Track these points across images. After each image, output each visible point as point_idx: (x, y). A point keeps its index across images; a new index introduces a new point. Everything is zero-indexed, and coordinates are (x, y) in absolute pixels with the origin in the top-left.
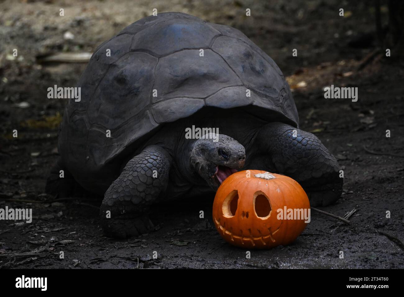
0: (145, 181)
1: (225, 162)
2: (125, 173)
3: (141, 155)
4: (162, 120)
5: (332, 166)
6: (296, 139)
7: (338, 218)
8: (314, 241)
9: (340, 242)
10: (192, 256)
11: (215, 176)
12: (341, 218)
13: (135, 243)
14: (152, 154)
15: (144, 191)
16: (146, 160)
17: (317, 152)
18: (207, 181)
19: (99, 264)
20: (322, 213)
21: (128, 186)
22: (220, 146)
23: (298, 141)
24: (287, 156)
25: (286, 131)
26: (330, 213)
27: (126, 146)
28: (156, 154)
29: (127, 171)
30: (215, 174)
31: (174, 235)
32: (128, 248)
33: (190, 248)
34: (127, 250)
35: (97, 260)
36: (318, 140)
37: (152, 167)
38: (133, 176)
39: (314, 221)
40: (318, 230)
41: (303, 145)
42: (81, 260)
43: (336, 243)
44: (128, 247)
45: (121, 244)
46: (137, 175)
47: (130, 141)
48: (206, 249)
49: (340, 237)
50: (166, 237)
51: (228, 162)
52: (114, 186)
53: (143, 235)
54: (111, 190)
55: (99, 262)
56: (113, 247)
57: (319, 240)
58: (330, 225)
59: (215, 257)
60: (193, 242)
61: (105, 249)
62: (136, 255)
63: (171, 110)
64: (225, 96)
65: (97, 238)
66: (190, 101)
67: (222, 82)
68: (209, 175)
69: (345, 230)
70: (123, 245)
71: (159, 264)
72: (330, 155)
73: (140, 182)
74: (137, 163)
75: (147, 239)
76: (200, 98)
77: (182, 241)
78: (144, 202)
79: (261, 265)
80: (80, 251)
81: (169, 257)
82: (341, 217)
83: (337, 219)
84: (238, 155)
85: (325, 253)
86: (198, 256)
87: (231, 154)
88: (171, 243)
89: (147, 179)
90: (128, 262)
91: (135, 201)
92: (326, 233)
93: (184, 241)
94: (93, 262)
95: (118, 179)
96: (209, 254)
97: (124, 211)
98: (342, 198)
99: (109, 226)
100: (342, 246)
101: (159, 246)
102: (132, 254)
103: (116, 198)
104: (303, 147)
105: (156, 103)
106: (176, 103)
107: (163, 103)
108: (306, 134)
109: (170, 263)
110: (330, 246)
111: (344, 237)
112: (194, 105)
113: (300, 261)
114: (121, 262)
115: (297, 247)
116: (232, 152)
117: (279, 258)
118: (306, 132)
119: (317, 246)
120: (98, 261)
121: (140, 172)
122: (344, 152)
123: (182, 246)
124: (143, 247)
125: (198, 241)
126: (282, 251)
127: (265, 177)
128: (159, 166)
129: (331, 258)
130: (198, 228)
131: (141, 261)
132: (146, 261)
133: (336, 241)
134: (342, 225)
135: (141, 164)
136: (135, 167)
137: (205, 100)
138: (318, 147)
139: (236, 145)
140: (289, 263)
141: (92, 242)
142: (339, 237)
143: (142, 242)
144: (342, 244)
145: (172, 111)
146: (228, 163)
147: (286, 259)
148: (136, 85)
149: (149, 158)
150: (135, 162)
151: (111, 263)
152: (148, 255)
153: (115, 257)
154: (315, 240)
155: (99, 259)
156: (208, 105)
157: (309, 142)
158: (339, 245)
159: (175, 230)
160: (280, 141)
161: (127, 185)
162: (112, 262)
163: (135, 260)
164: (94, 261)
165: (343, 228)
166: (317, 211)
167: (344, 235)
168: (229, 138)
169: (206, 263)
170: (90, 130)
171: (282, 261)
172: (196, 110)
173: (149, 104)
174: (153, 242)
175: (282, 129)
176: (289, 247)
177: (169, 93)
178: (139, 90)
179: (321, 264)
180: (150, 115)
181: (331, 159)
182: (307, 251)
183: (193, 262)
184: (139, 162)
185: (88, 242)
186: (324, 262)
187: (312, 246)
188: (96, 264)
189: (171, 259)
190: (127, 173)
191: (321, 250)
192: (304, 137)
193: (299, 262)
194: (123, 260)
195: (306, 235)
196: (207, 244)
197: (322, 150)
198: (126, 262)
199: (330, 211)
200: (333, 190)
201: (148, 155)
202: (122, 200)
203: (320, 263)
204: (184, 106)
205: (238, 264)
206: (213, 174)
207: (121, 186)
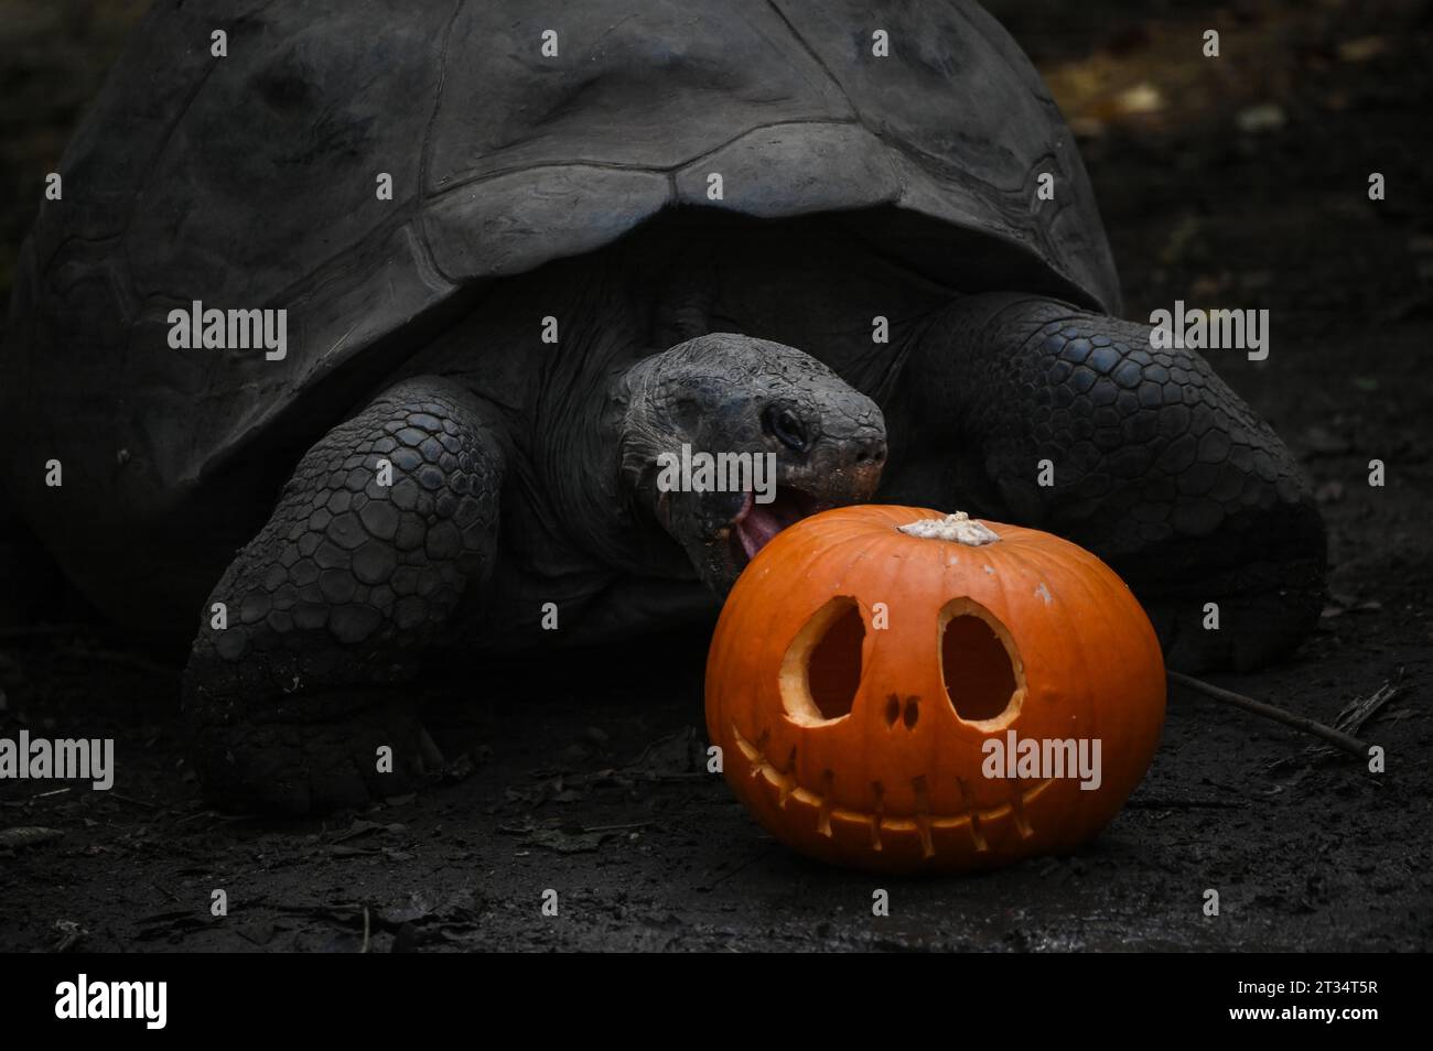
0: (389, 532)
1: (792, 469)
2: (291, 501)
3: (363, 419)
4: (470, 267)
5: (1268, 477)
6: (1089, 362)
7: (1307, 728)
8: (1196, 836)
9: (1321, 840)
10: (622, 898)
11: (733, 530)
12: (1325, 728)
13: (352, 839)
14: (417, 408)
15: (388, 582)
16: (389, 434)
17: (1192, 414)
18: (688, 550)
19: (182, 940)
20: (1234, 703)
21: (309, 560)
22: (774, 391)
23: (1096, 370)
24: (1052, 442)
25: (1038, 325)
26: (1268, 701)
27: (301, 388)
28: (433, 408)
29: (301, 492)
30: (732, 521)
31: (537, 801)
32: (322, 864)
33: (612, 862)
34: (316, 874)
35: (172, 923)
36: (1191, 360)
37: (418, 467)
38: (330, 512)
39: (1195, 742)
40: (1213, 780)
41: (1122, 386)
42: (94, 922)
43: (1297, 847)
44: (318, 860)
45: (288, 844)
46: (351, 503)
47: (321, 363)
48: (688, 868)
49: (1316, 817)
50: (498, 811)
51: (805, 464)
52: (245, 567)
53: (392, 801)
54: (233, 585)
55: (177, 932)
56: (248, 858)
57: (1217, 831)
58: (1272, 761)
59: (726, 907)
60: (625, 833)
61: (210, 868)
62: (358, 894)
63: (514, 221)
64: (767, 162)
65: (173, 816)
66: (602, 181)
67: (756, 102)
68: (705, 524)
69: (1344, 784)
70: (295, 849)
71: (468, 937)
72: (1257, 426)
73: (367, 538)
74: (350, 452)
75: (409, 822)
76: (648, 169)
77: (574, 830)
78: (388, 634)
79: (945, 946)
80: (90, 880)
81: (513, 906)
82: (1325, 724)
83: (1304, 734)
84: (853, 439)
85: (1249, 891)
86: (648, 902)
87: (822, 433)
88: (520, 840)
89: (400, 521)
90: (318, 930)
91: (348, 627)
92: (1254, 798)
93: (582, 832)
94: (153, 930)
95: (263, 536)
96: (702, 890)
97: (296, 680)
98: (1328, 633)
99: (230, 757)
100: (1329, 861)
101: (465, 854)
102: (339, 890)
103: (255, 622)
104: (1125, 393)
105: (445, 191)
106: (536, 190)
107: (477, 188)
108: (1133, 333)
109: (519, 934)
110: (1271, 860)
111: (1336, 818)
112: (623, 197)
113: (1130, 930)
114: (285, 930)
115: (1115, 862)
116: (827, 423)
117: (1026, 914)
118: (1137, 325)
119: (1209, 858)
120: (176, 927)
121: (363, 490)
122: (1338, 420)
123: (575, 852)
124: (388, 857)
125: (648, 828)
126: (1044, 878)
127: (957, 534)
128: (453, 458)
129: (1277, 914)
130: (652, 768)
131: (379, 925)
132: (402, 923)
133: (1297, 835)
134: (1329, 761)
135: (367, 454)
136: (340, 472)
137: (672, 179)
138: (1195, 391)
139: (844, 393)
140: (1075, 936)
141: (146, 835)
142: (1312, 816)
143: (384, 835)
144: (1326, 852)
145: (517, 226)
146: (803, 471)
147: (1061, 917)
148: (357, 109)
149: (401, 424)
150: (340, 449)
151: (238, 933)
152: (415, 898)
153: (255, 904)
154: (1200, 828)
155: (179, 915)
156: (687, 202)
157: (1150, 372)
158: (1312, 855)
159: (542, 778)
160: (1017, 373)
161: (306, 557)
162: (242, 928)
163: (352, 918)
164: (154, 926)
165: (1330, 775)
166: (1211, 695)
167: (1340, 807)
168: (811, 361)
169: (685, 935)
170: (136, 323)
171: (1045, 929)
172: (631, 221)
173: (413, 197)
174: (438, 834)
175: (1022, 318)
176: (1075, 862)
177: (507, 146)
178: (367, 135)
179: (1231, 942)
180: (415, 248)
181: (1265, 445)
182: (1164, 881)
183: (624, 927)
184: (355, 448)
185: (128, 836)
186: (1241, 937)
187: (1182, 859)
188: (164, 940)
189: (523, 914)
190: (302, 503)
191: (1229, 876)
192: (1124, 349)
193: (1125, 935)
194: (294, 923)
195: (1154, 806)
196: (691, 843)
197: (1215, 404)
198: (306, 932)
199: (1272, 693)
200: (1283, 593)
201: (397, 415)
202: (284, 627)
203: (1224, 940)
204: (576, 202)
205: (834, 938)
206: (723, 520)
207: (276, 562)
